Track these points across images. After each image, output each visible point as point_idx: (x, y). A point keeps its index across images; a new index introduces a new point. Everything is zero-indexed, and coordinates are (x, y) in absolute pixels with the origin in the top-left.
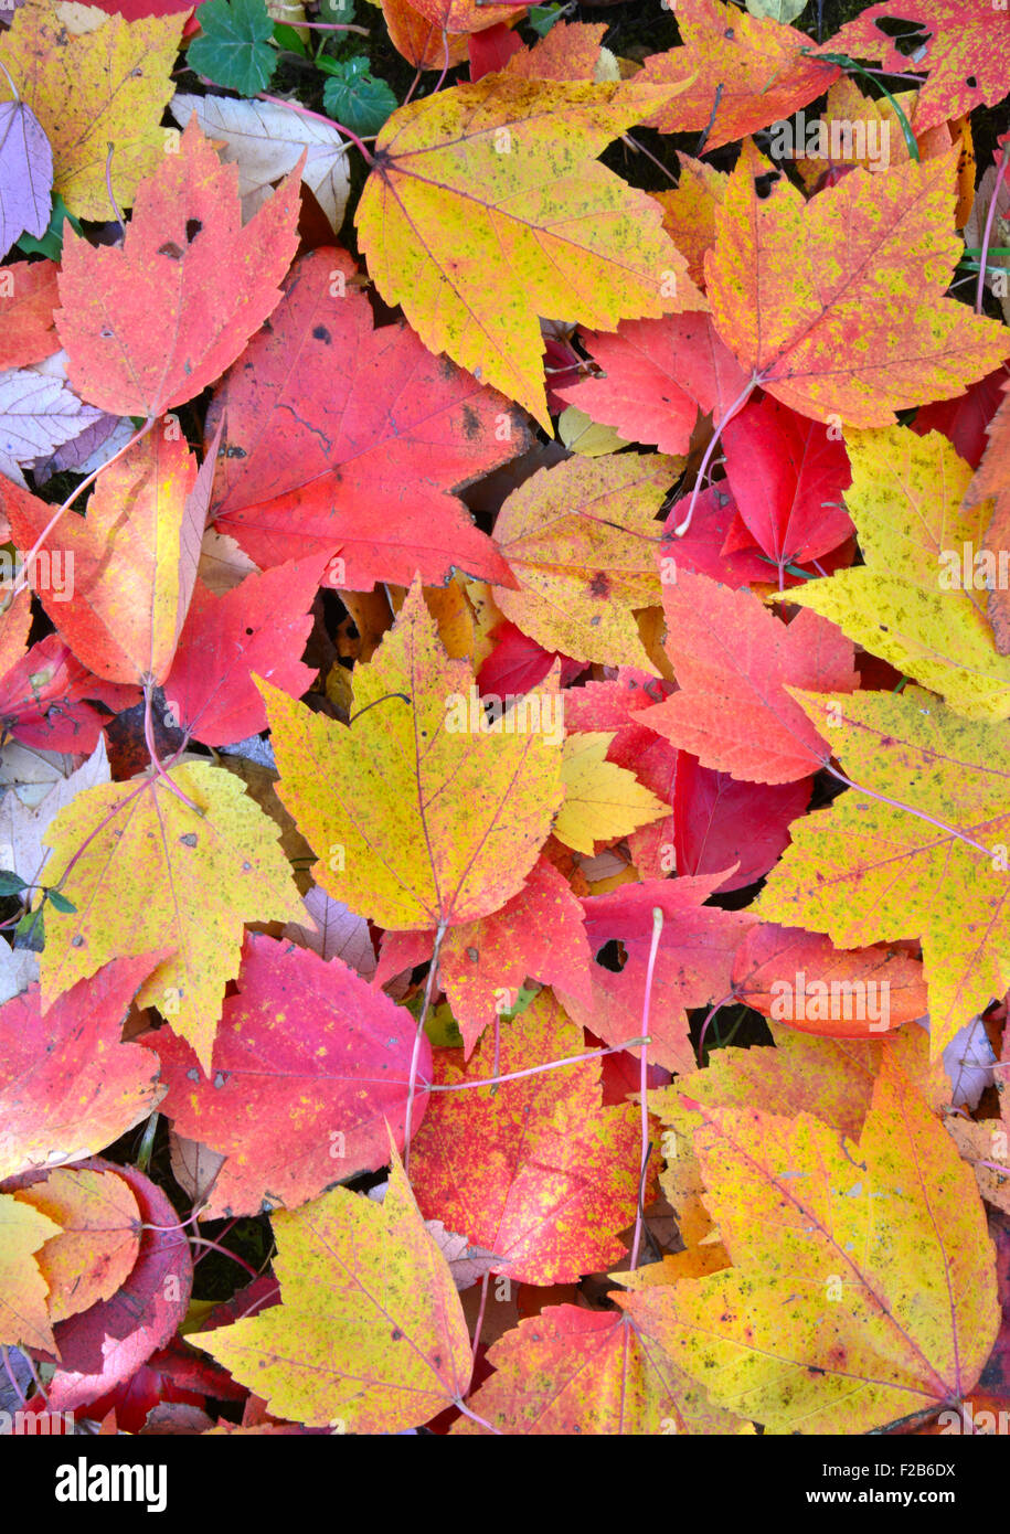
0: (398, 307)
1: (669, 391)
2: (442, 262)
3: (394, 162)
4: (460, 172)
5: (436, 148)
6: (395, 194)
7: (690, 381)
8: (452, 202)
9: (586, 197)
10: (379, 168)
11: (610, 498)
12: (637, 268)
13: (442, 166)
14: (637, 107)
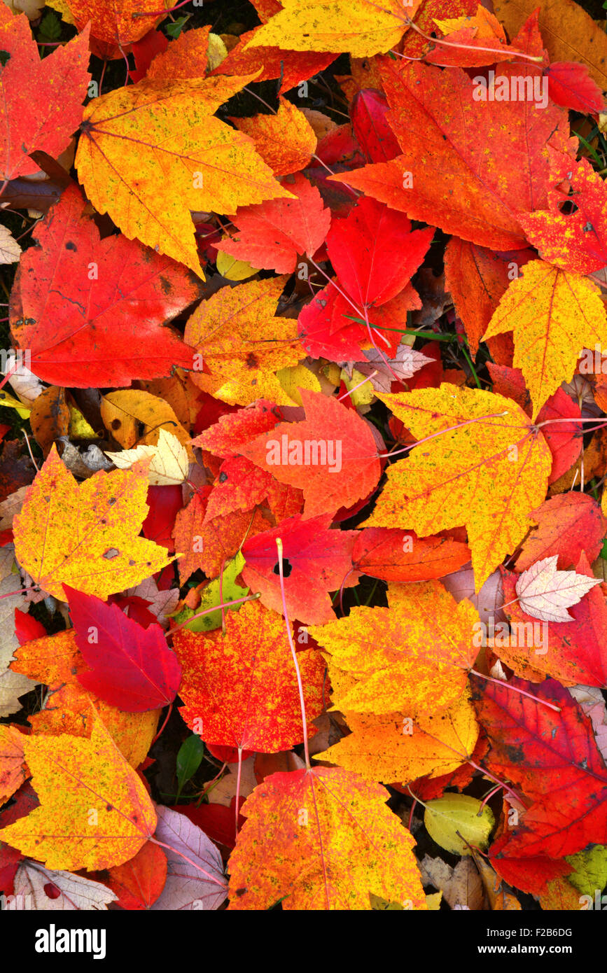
0: (107, 214)
1: (278, 239)
2: (129, 182)
3: (94, 127)
4: (134, 129)
5: (118, 116)
6: (97, 145)
7: (292, 231)
8: (131, 147)
9: (210, 137)
10: (85, 131)
11: (246, 309)
12: (244, 176)
13: (124, 126)
14: (231, 88)
